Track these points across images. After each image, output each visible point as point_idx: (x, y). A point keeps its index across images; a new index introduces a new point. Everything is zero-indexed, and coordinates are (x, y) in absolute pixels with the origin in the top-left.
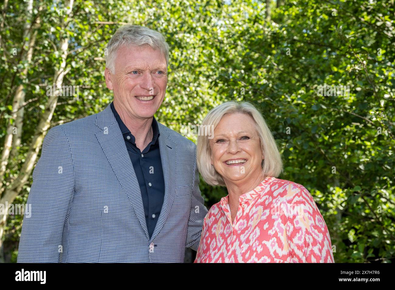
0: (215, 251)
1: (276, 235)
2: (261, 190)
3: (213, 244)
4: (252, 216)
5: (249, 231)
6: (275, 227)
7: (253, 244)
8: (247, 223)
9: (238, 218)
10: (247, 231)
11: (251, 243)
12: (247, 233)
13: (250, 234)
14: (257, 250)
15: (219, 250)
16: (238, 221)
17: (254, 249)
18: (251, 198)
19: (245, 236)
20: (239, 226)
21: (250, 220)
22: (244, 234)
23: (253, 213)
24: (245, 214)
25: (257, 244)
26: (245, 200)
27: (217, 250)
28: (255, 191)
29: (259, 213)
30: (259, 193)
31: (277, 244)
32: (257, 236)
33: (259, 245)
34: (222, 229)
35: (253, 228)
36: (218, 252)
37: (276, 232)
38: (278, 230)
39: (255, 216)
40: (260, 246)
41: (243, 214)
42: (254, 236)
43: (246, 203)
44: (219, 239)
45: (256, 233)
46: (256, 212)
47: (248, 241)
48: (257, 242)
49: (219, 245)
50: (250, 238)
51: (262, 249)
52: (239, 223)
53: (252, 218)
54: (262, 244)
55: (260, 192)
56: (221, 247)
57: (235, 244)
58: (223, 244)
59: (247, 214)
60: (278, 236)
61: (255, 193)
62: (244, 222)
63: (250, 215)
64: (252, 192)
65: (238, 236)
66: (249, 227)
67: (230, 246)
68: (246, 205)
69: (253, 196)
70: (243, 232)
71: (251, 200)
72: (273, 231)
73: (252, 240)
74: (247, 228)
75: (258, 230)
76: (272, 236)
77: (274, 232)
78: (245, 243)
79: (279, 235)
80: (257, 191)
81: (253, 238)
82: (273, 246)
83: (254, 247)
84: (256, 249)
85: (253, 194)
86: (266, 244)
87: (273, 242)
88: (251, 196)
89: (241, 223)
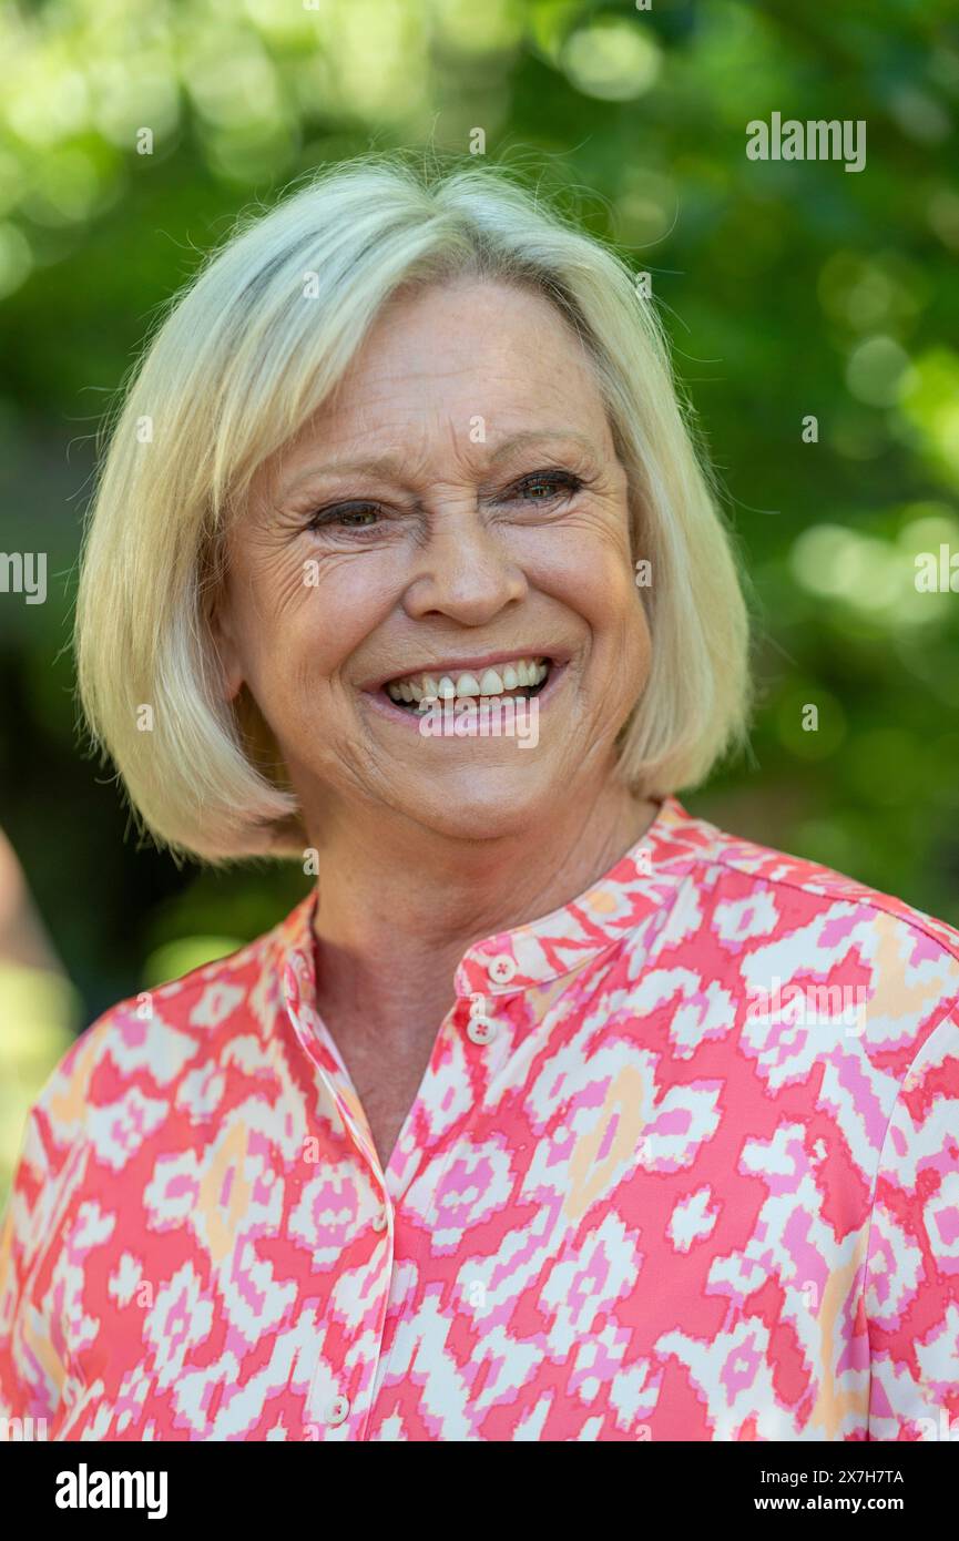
0: (212, 1374)
1: (767, 1303)
2: (627, 909)
3: (179, 1311)
4: (558, 1119)
5: (536, 1242)
6: (770, 1242)
7: (574, 1350)
8: (518, 1172)
9: (437, 1128)
10: (513, 1242)
11: (560, 1340)
12: (522, 1257)
13: (551, 1263)
14: (615, 1397)
15: (256, 1358)
16: (431, 1151)
17: (589, 1389)
18: (548, 973)
19: (501, 1274)
20: (440, 1193)
21: (543, 1149)
22: (491, 1263)
23: (565, 1093)
24: (492, 1097)
25: (617, 1352)
26: (501, 987)
27: (228, 1365)
28: (581, 917)
29: (614, 1104)
30: (614, 933)
31: (765, 1375)
32: (612, 1290)
33: (627, 1362)
34: (262, 1195)
35: (570, 1220)
36: (242, 1382)
37: (774, 1278)
38: (789, 1270)
39: (587, 1122)
40: (640, 1371)
41: (478, 1096)
42: (587, 1285)
43: (507, 1007)
44: (241, 1278)
45: (599, 1267)
46: (594, 1094)
47: (527, 1317)
48: (610, 1331)
49: (249, 1325)
50: (554, 1294)
51: (651, 1397)
52: (440, 1167)
53: (561, 1135)
54: (653, 1357)
55: (623, 923)
56: (268, 1340)
57: (405, 1333)
58: (289, 1321)
59: (515, 1102)
60: (786, 1312)
61: (579, 935)
62: (484, 1164)
63: (542, 1106)
64: (560, 924)
65: (439, 1272)
66: (535, 1206)
67: (368, 1345)
68: (501, 1031)
69: (567, 956)
70: (482, 1239)
71: (543, 986)
72: (746, 1269)
73: (564, 1313)
74: (516, 1213)
75: (617, 1244)
76: (737, 1303)
77: (758, 1278)
78: (500, 1330)
79: (798, 1304)
80: (595, 918)
81: (576, 1300)
82: (735, 1382)
83: (586, 1373)
84: (606, 1387)
85: (565, 943)
86: (684, 1359)
87: (745, 1351)
88: (552, 959)
89: (459, 1164)
